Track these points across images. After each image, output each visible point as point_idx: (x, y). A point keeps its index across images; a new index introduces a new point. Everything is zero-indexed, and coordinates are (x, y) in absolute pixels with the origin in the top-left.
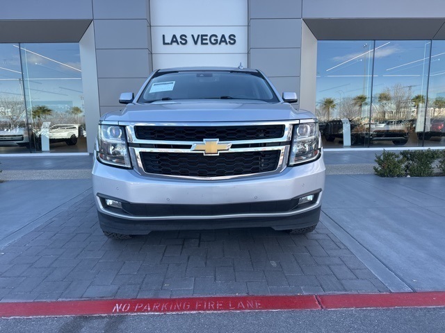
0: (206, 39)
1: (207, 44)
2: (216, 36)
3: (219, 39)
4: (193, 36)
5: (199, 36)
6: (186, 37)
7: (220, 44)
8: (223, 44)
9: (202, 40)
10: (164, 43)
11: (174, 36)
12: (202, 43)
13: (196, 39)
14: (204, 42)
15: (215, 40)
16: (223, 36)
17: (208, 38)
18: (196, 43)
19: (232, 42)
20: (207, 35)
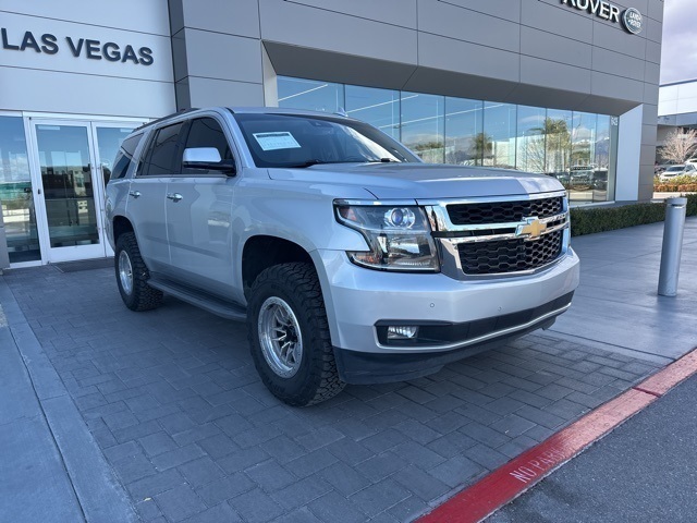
0: (98, 50)
1: (99, 58)
2: (117, 47)
3: (122, 51)
4: (69, 39)
5: (81, 41)
6: (54, 39)
7: (124, 61)
8: (129, 62)
9: (89, 50)
10: (6, 46)
11: (28, 35)
12: (90, 56)
13: (76, 46)
14: (93, 53)
15: (114, 53)
16: (129, 48)
17: (100, 46)
18: (76, 53)
19: (146, 60)
20: (98, 43)
